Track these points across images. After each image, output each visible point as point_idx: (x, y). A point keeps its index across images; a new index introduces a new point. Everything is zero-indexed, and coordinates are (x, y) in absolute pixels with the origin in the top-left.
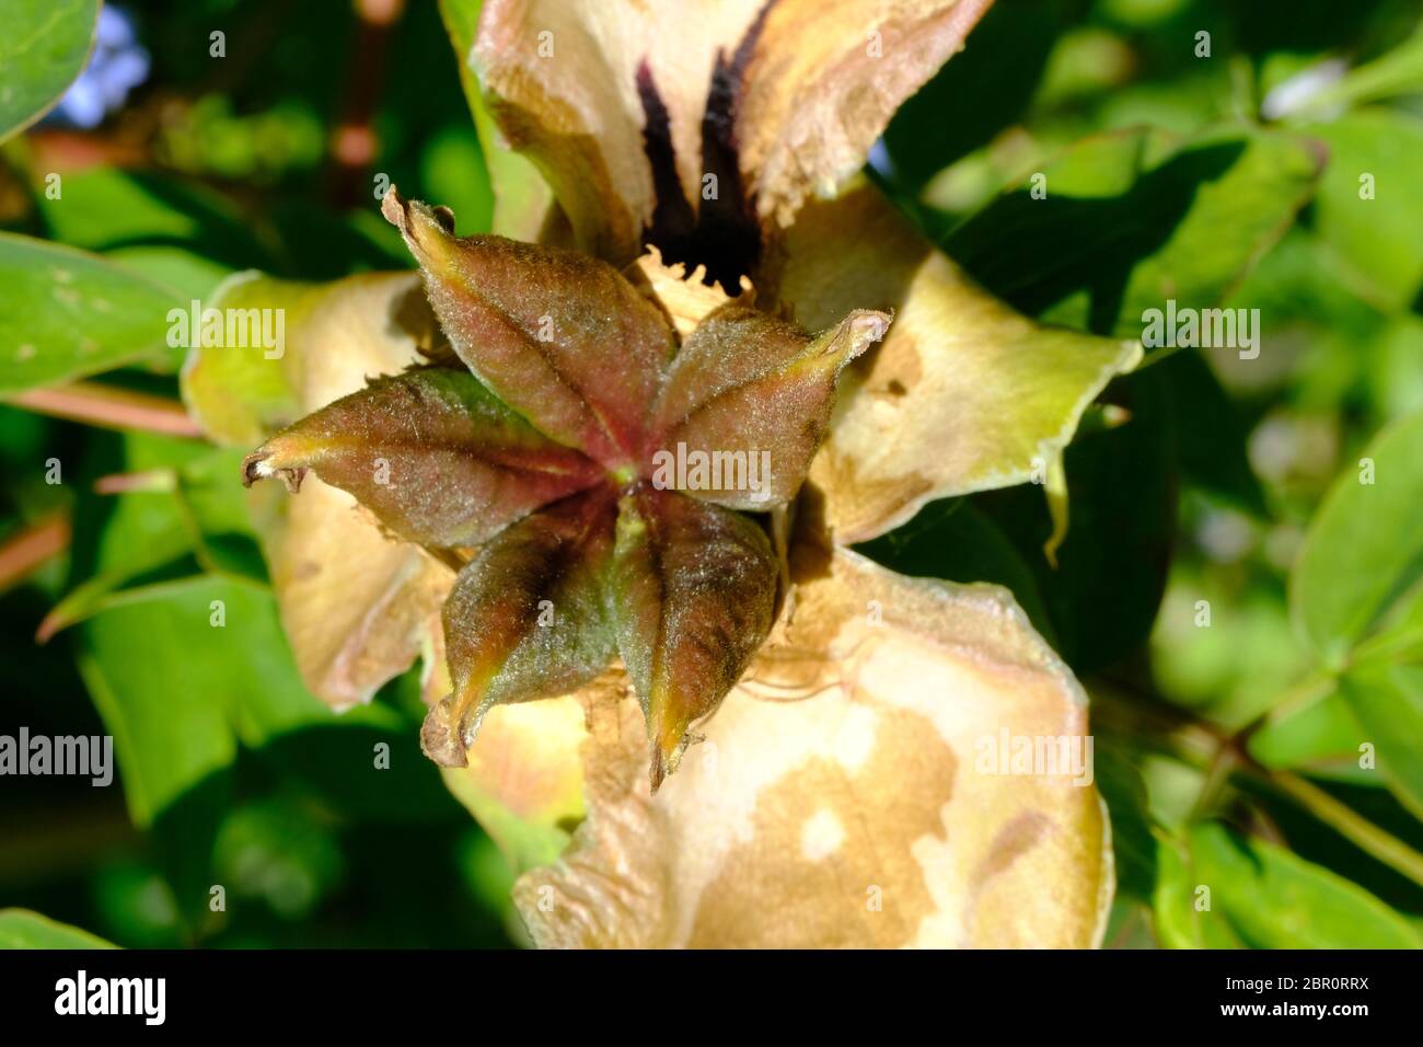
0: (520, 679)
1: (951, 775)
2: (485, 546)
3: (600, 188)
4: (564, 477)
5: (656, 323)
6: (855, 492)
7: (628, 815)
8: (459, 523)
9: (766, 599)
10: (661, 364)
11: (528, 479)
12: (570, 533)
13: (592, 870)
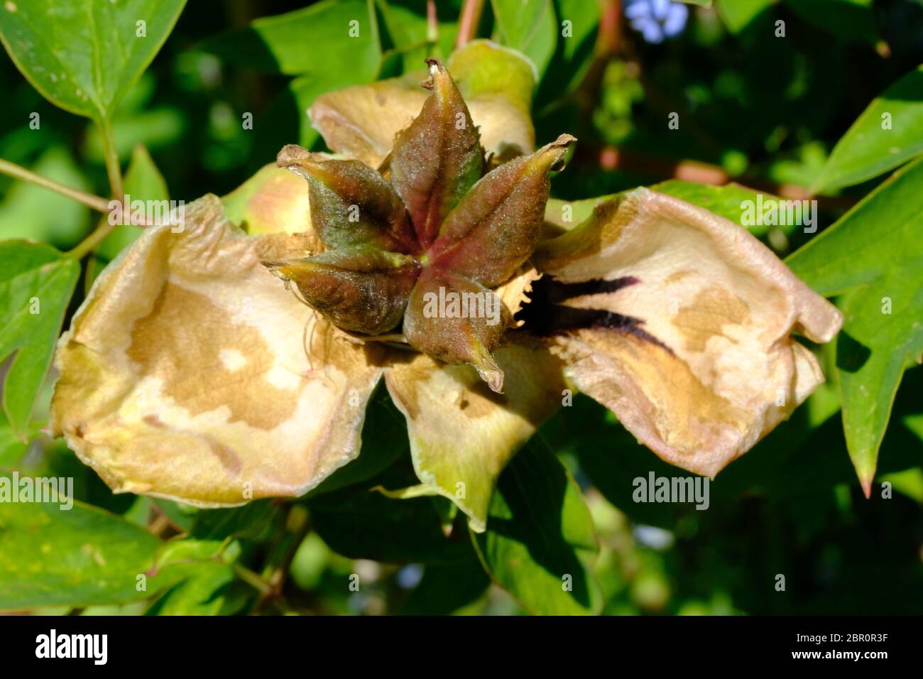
0: (321, 197)
1: (262, 427)
2: (391, 185)
3: (573, 254)
4: (424, 227)
5: (502, 277)
6: (411, 380)
7: (249, 257)
8: (402, 171)
9: (357, 326)
10: (481, 279)
11: (424, 208)
12: (395, 228)
13: (221, 238)
